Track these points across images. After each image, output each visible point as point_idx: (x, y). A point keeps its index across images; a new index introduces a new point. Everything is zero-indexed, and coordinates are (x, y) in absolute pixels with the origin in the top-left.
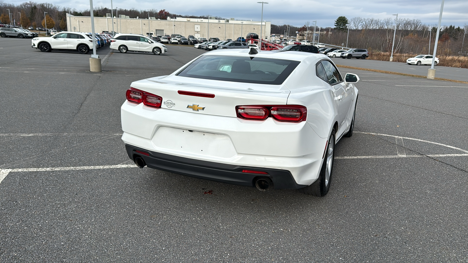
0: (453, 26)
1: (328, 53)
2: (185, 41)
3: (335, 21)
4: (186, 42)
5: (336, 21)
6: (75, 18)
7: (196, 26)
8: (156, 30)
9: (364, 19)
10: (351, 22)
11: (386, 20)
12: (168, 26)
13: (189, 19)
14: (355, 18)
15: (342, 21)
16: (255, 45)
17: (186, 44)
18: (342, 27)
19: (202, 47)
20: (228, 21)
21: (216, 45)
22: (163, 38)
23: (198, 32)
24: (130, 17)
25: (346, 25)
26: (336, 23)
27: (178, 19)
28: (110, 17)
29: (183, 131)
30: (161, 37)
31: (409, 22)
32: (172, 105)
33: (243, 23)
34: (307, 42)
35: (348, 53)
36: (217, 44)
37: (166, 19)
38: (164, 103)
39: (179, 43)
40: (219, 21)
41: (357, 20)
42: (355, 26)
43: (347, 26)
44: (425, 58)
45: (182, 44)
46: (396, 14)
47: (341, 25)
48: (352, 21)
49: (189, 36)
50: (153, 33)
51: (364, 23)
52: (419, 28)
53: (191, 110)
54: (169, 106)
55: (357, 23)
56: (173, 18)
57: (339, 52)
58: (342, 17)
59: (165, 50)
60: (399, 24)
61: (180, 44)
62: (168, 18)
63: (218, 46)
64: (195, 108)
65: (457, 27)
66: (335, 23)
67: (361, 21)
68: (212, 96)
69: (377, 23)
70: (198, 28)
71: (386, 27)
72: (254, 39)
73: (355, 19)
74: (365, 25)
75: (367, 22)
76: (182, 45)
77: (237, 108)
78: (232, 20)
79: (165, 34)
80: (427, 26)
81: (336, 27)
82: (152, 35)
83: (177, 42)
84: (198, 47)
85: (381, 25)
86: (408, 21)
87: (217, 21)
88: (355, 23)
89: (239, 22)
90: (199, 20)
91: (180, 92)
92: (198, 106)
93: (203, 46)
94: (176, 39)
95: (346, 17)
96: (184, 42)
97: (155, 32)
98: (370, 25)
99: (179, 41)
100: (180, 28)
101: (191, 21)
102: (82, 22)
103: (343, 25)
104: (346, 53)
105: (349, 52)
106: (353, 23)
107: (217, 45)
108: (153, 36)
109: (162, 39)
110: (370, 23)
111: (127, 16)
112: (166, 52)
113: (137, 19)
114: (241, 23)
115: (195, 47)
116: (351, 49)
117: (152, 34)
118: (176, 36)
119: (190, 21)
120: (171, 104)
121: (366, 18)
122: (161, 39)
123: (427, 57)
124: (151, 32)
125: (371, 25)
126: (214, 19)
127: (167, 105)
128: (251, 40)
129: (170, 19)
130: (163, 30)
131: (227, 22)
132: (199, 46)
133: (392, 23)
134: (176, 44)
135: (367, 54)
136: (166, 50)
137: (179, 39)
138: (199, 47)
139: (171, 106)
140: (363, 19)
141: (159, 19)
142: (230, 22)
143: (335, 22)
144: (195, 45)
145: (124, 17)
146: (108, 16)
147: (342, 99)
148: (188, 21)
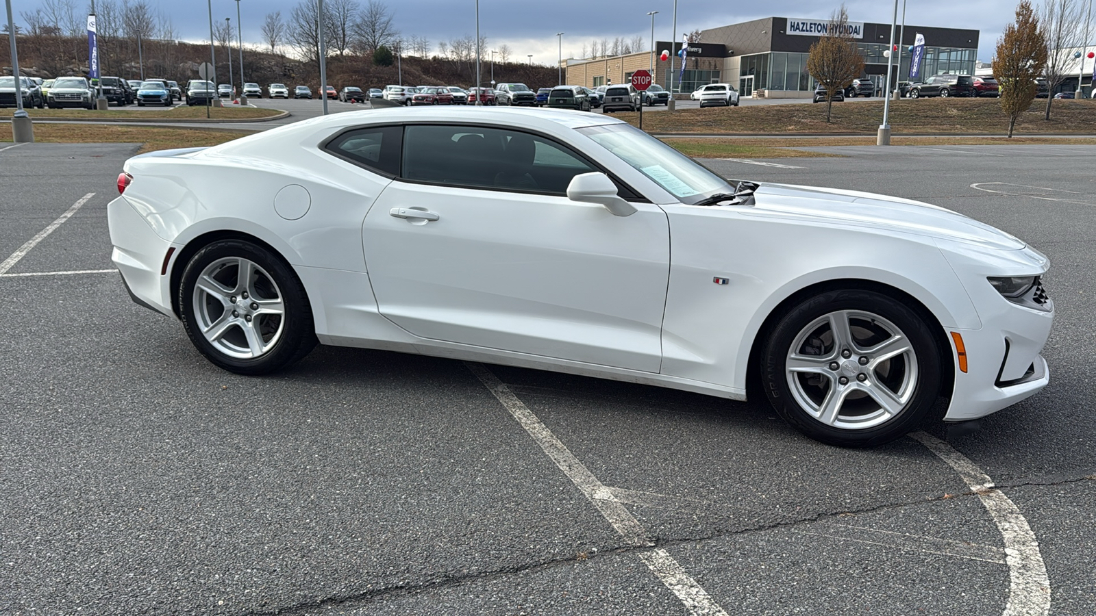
147: (430, 220)
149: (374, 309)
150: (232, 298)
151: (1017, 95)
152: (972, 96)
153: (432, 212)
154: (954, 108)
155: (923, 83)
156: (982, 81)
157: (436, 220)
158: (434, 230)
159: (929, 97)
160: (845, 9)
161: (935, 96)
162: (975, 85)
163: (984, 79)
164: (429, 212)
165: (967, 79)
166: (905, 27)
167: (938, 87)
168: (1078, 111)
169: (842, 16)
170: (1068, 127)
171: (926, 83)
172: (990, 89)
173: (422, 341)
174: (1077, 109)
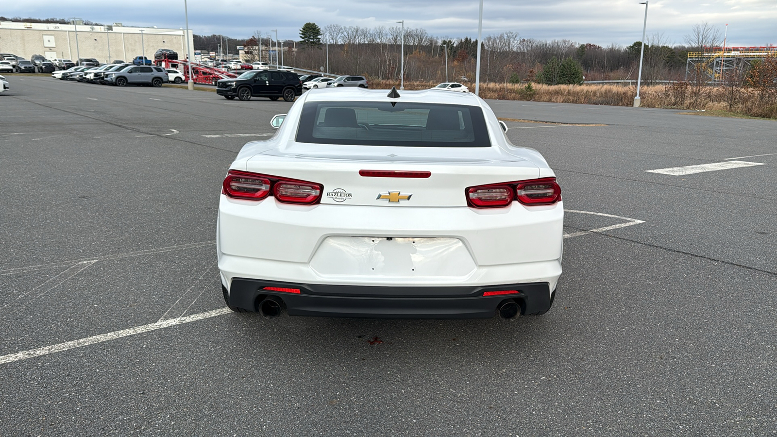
0: (469, 39)
1: (304, 83)
2: (27, 66)
3: (300, 30)
4: (30, 67)
5: (302, 30)
7: (46, 38)
9: (345, 28)
10: (325, 32)
11: (378, 30)
13: (28, 25)
14: (331, 25)
15: (311, 30)
16: (174, 69)
17: (30, 72)
18: (312, 40)
19: (71, 76)
20: (110, 28)
21: (101, 73)
23: (51, 49)
25: (319, 37)
26: (302, 34)
27: (5, 25)
29: (373, 241)
31: (410, 32)
32: (344, 198)
33: (143, 32)
34: (262, 64)
35: (337, 82)
36: (102, 71)
38: (328, 194)
39: (14, 70)
40: (92, 29)
41: (335, 30)
42: (333, 39)
43: (319, 39)
44: (450, 87)
45: (22, 71)
46: (401, 21)
47: (310, 36)
48: (327, 30)
51: (345, 33)
52: (425, 41)
53: (386, 203)
54: (338, 199)
55: (335, 34)
57: (323, 81)
58: (310, 24)
59: (4, 86)
60: (396, 36)
61: (17, 71)
63: (106, 73)
64: (394, 199)
65: (475, 40)
66: (300, 34)
67: (341, 31)
68: (427, 175)
69: (364, 34)
70: (50, 41)
71: (379, 41)
72: (170, 60)
73: (331, 28)
74: (347, 37)
75: (349, 32)
76: (22, 74)
77: (467, 191)
78: (117, 25)
80: (435, 39)
81: (303, 40)
83: (11, 68)
84: (60, 77)
85: (371, 38)
86: (408, 31)
87: (87, 28)
88: (332, 34)
89: (137, 30)
90: (51, 26)
91: (363, 173)
92: (399, 194)
93: (74, 75)
94: (7, 63)
95: (316, 25)
96: (25, 67)
98: (355, 37)
99: (14, 66)
100: (12, 41)
101: (33, 28)
103: (313, 37)
104: (334, 83)
105: (339, 80)
106: (329, 34)
107: (104, 73)
110: (355, 33)
112: (7, 89)
114: (141, 32)
115: (55, 77)
116: (340, 77)
118: (6, 58)
119: (31, 28)
120: (343, 195)
121: (348, 27)
123: (453, 86)
125: (357, 37)
126: (81, 24)
127: (334, 197)
128: (165, 61)
131: (109, 30)
132: (63, 74)
133: (386, 35)
134: (8, 72)
135: (366, 84)
136: (6, 86)
137: (14, 63)
138: (62, 77)
139: (342, 199)
140: (343, 28)
142: (115, 29)
143: (301, 32)
144: (53, 74)
148: (28, 28)
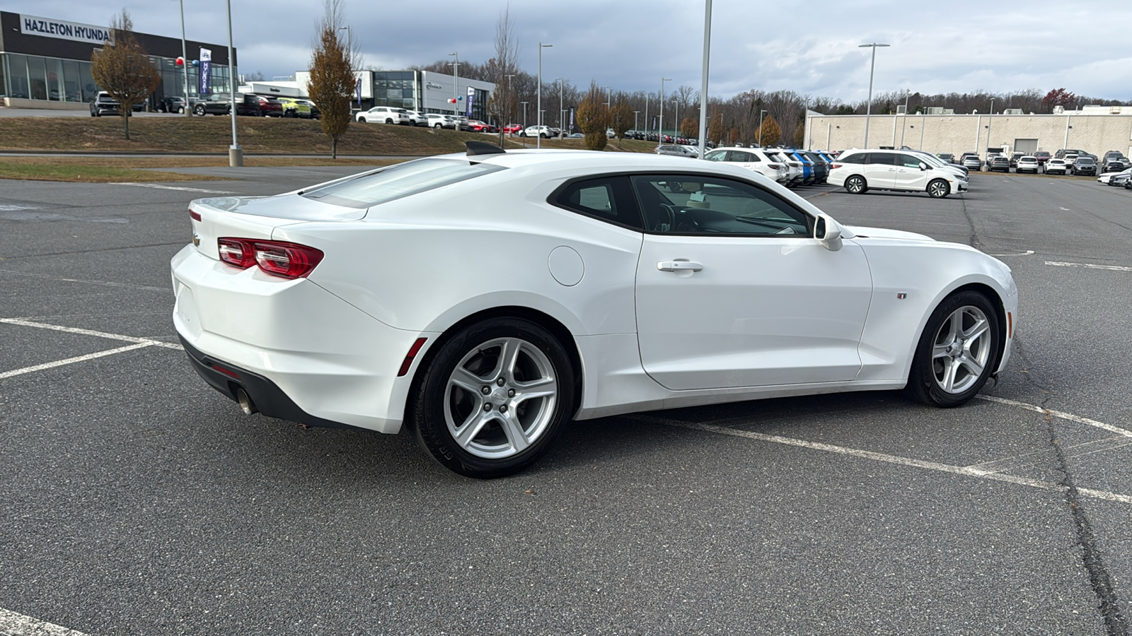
2: (1086, 166)
4: (1090, 168)
6: (825, 120)
8: (1016, 140)
12: (1051, 130)
13: (1116, 109)
17: (1089, 175)
19: (1117, 179)
22: (1023, 159)
24: (955, 112)
27: (1087, 110)
28: (904, 112)
30: (1018, 156)
37: (1053, 113)
39: (1068, 171)
45: (1076, 173)
49: (1107, 153)
50: (1006, 148)
56: (1075, 109)
59: (960, 186)
61: (1072, 173)
62: (1057, 109)
76: (1076, 177)
77: (221, 241)
79: (1040, 149)
82: (1001, 154)
83: (1064, 168)
84: (1108, 182)
93: (1120, 178)
94: (1063, 162)
96: (1082, 168)
97: (1013, 146)
99: (1068, 167)
100: (1087, 132)
101: (1121, 114)
102: (838, 127)
108: (1003, 155)
109: (1020, 161)
111: (946, 110)
112: (962, 191)
113: (974, 114)
115: (1100, 181)
117: (1001, 150)
118: (1067, 155)
119: (1118, 113)
122: (1018, 163)
124: (1002, 147)
129: (1060, 111)
130: (1037, 140)
132: (1112, 177)
134: (1060, 174)
136: (962, 187)
137: (1069, 162)
138: (1110, 181)
141: (1032, 114)
144: (1100, 177)
145: (941, 112)
146: (900, 112)
147: (695, 271)
148: (1114, 113)
149: (640, 371)
150: (486, 389)
151: (336, 117)
152: (259, 116)
153: (694, 262)
154: (251, 127)
155: (208, 100)
156: (267, 101)
157: (700, 270)
158: (699, 280)
159: (215, 114)
160: (127, 14)
161: (220, 114)
162: (261, 104)
163: (267, 99)
164: (691, 262)
165: (251, 98)
166: (186, 42)
167: (224, 105)
168: (357, 133)
169: (125, 22)
170: (355, 149)
171: (211, 100)
172: (275, 109)
173: (674, 394)
174: (355, 131)
